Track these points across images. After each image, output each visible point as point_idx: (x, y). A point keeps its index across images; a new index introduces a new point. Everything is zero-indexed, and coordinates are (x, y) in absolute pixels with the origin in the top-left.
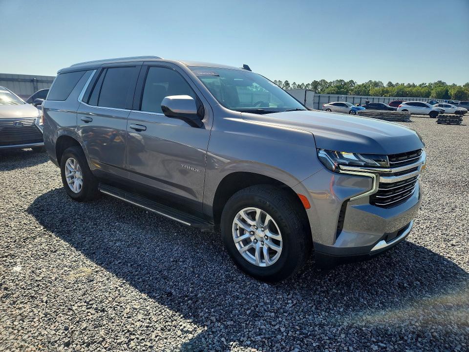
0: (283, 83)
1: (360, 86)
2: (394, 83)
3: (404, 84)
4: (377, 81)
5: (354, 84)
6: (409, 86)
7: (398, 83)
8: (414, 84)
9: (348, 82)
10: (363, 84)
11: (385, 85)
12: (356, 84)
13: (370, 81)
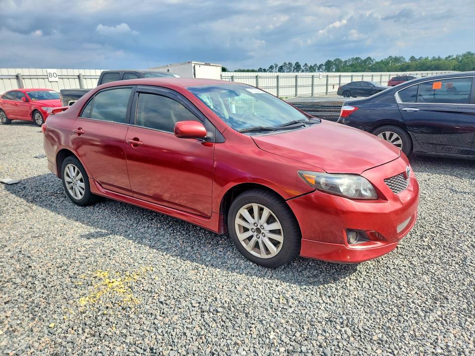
0: (294, 65)
1: (377, 63)
2: (417, 57)
3: (428, 57)
4: (398, 56)
5: (372, 61)
6: (434, 59)
7: (421, 57)
8: (439, 58)
9: (365, 60)
10: (382, 60)
11: (407, 60)
12: (374, 61)
13: (390, 57)
